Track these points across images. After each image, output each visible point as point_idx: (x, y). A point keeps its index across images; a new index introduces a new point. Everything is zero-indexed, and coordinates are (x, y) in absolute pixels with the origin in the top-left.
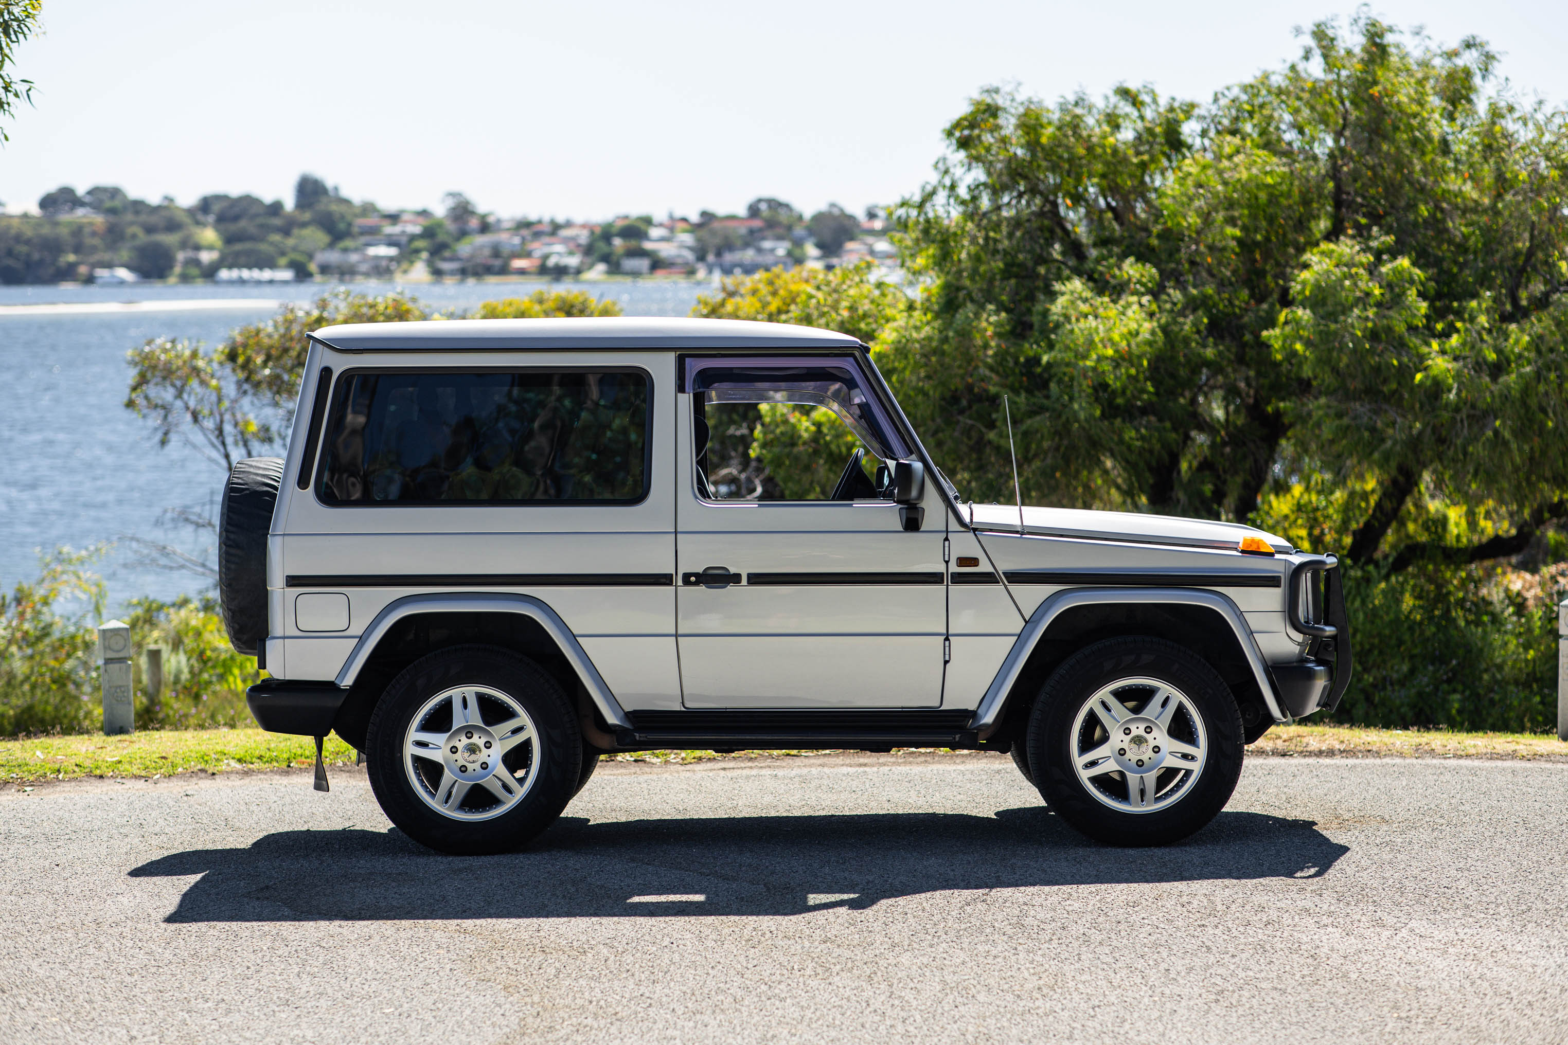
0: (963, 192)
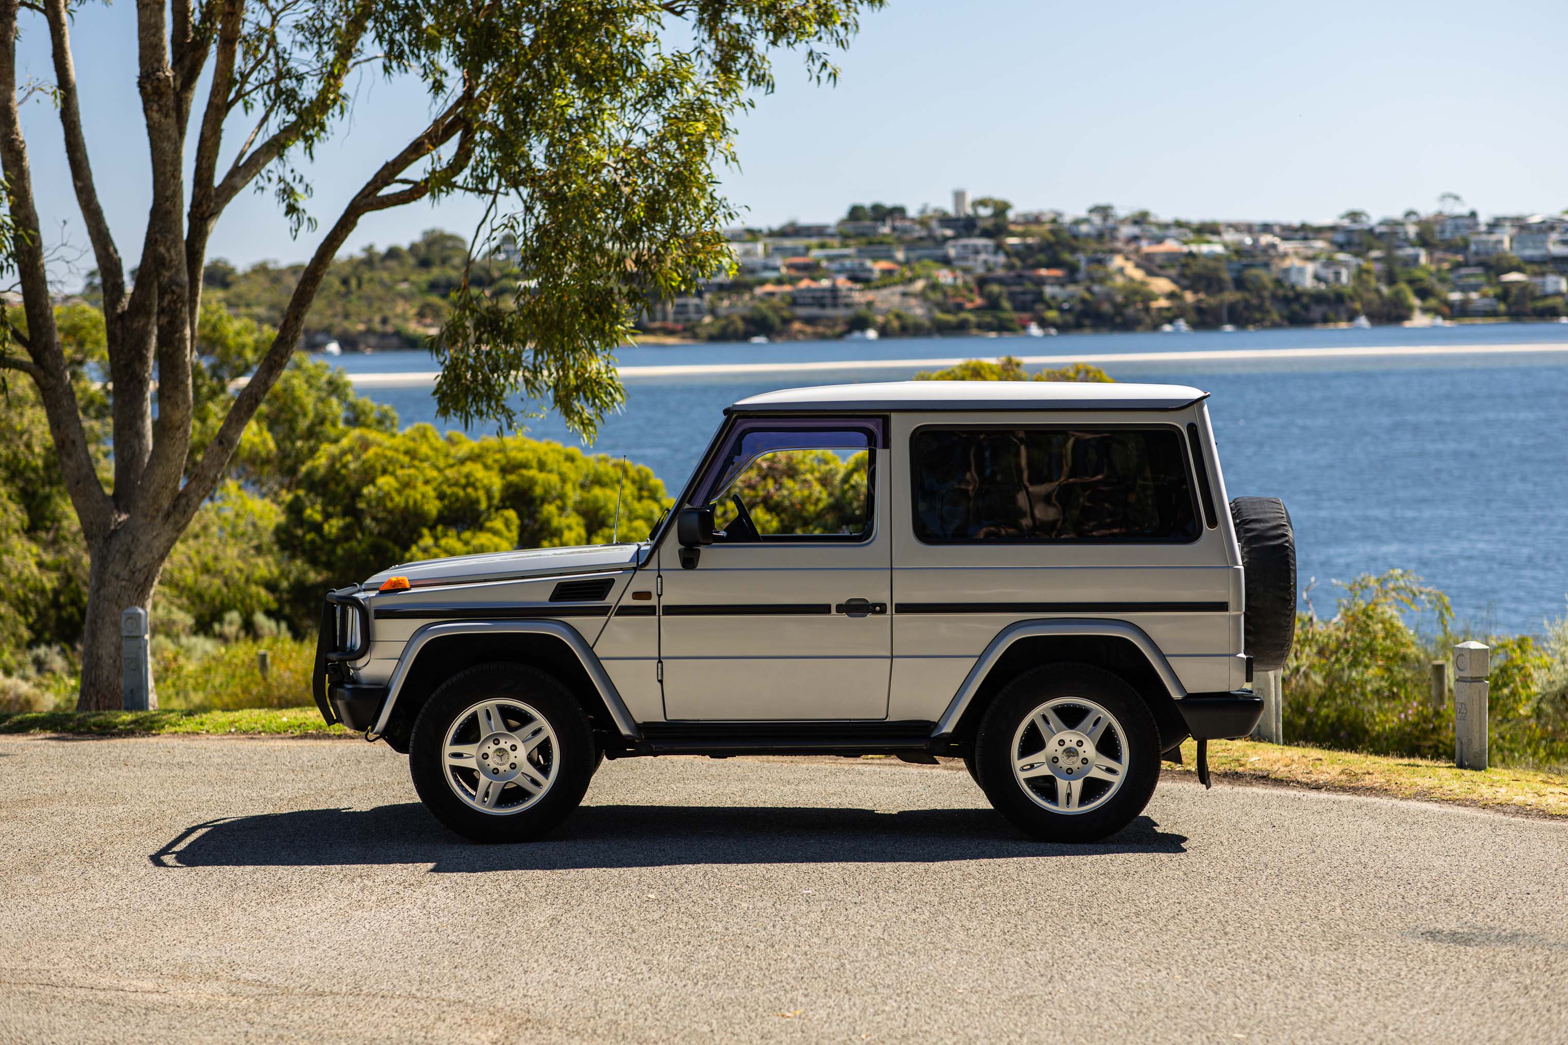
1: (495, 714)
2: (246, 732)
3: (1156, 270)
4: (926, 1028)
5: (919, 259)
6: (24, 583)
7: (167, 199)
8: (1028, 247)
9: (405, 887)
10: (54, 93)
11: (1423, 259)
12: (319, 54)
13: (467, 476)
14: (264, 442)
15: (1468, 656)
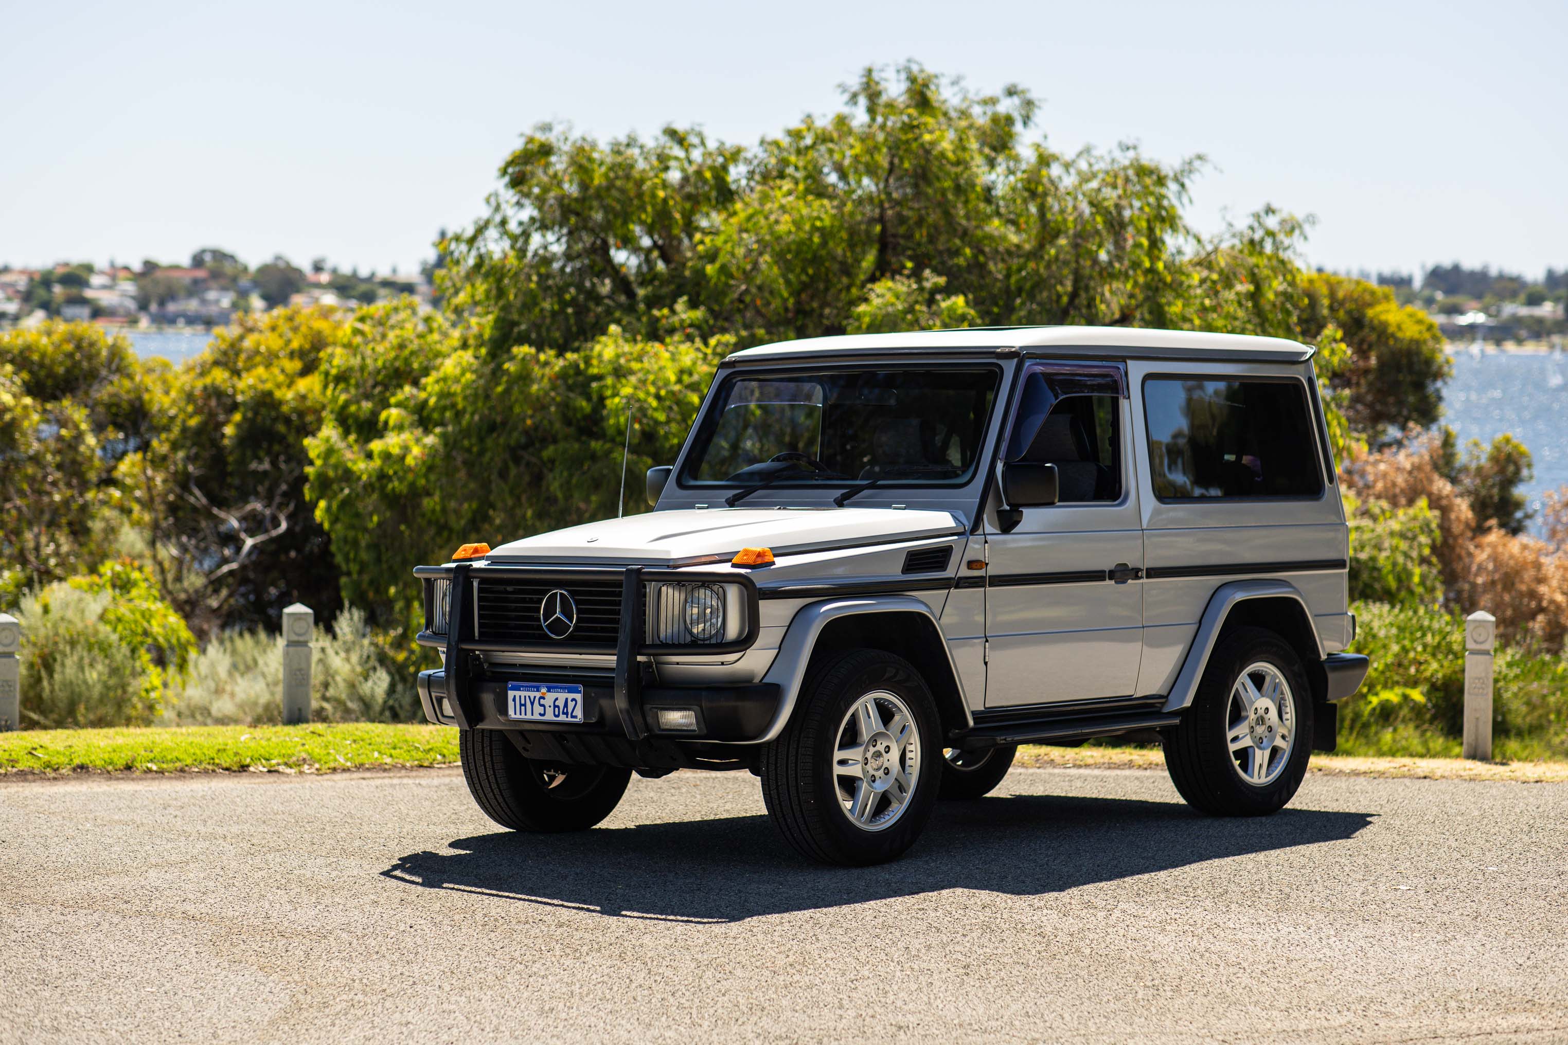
0: (513, 227)
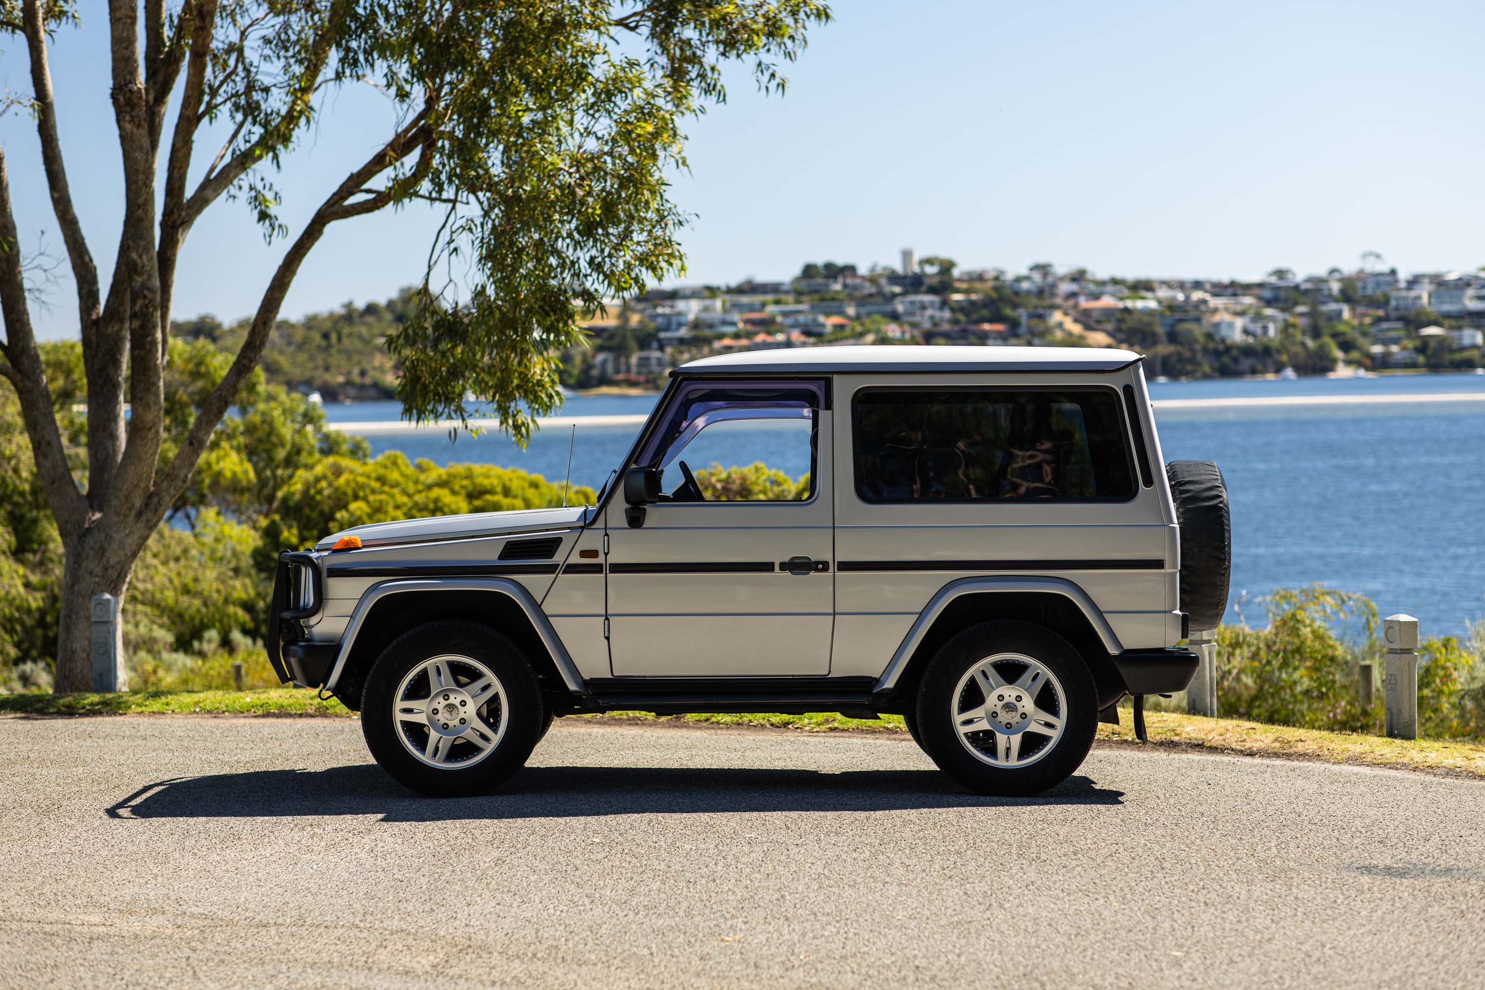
1: (445, 670)
2: (209, 712)
3: (1093, 324)
4: (864, 949)
5: (869, 314)
6: (11, 602)
7: (139, 207)
8: (972, 303)
9: (354, 834)
10: (32, 106)
11: (1346, 314)
12: (286, 68)
13: (436, 501)
14: (246, 473)
15: (1397, 628)
